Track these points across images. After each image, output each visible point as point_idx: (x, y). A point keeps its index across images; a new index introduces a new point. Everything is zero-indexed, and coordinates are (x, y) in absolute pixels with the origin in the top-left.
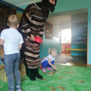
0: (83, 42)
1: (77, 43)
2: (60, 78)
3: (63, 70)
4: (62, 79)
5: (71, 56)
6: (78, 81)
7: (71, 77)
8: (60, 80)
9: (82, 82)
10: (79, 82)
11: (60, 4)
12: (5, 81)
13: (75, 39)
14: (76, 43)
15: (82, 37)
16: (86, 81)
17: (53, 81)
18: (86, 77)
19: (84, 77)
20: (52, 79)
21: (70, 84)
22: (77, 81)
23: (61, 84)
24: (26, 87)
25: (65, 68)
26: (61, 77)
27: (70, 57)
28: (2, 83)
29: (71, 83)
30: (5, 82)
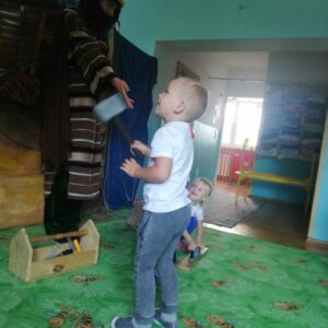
0: (300, 152)
1: (279, 154)
2: (215, 284)
3: (226, 254)
4: (223, 288)
5: (250, 196)
6: (277, 304)
7: (254, 283)
8: (218, 291)
9: (290, 308)
10: (282, 308)
11: (241, 8)
12: (27, 279)
13: (275, 140)
14: (275, 154)
15: (297, 134)
16: (303, 307)
17: (192, 294)
18: (305, 291)
19: (299, 288)
20: (189, 285)
21: (252, 314)
22: (273, 304)
23: (222, 309)
24: (102, 310)
25: (232, 244)
26: (221, 283)
27: (248, 199)
28: (16, 286)
29: (254, 311)
30: (27, 283)
